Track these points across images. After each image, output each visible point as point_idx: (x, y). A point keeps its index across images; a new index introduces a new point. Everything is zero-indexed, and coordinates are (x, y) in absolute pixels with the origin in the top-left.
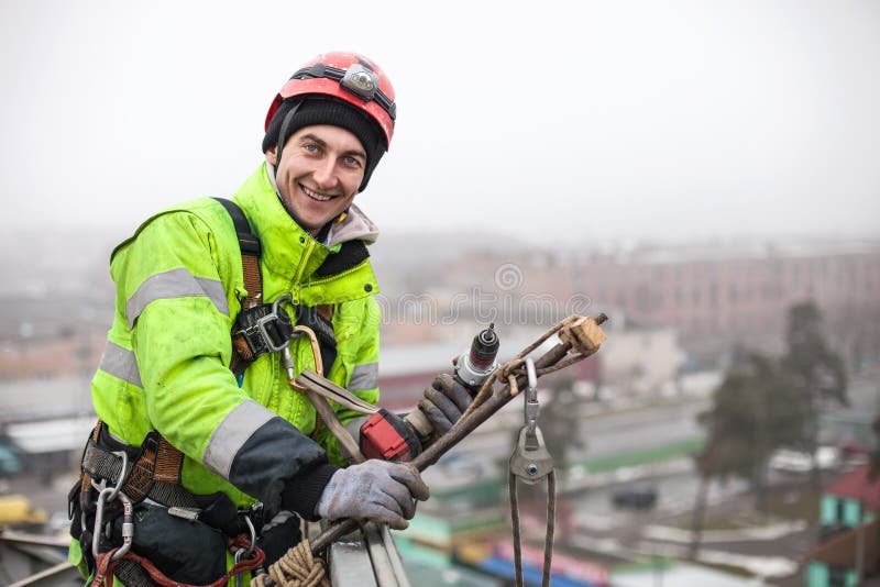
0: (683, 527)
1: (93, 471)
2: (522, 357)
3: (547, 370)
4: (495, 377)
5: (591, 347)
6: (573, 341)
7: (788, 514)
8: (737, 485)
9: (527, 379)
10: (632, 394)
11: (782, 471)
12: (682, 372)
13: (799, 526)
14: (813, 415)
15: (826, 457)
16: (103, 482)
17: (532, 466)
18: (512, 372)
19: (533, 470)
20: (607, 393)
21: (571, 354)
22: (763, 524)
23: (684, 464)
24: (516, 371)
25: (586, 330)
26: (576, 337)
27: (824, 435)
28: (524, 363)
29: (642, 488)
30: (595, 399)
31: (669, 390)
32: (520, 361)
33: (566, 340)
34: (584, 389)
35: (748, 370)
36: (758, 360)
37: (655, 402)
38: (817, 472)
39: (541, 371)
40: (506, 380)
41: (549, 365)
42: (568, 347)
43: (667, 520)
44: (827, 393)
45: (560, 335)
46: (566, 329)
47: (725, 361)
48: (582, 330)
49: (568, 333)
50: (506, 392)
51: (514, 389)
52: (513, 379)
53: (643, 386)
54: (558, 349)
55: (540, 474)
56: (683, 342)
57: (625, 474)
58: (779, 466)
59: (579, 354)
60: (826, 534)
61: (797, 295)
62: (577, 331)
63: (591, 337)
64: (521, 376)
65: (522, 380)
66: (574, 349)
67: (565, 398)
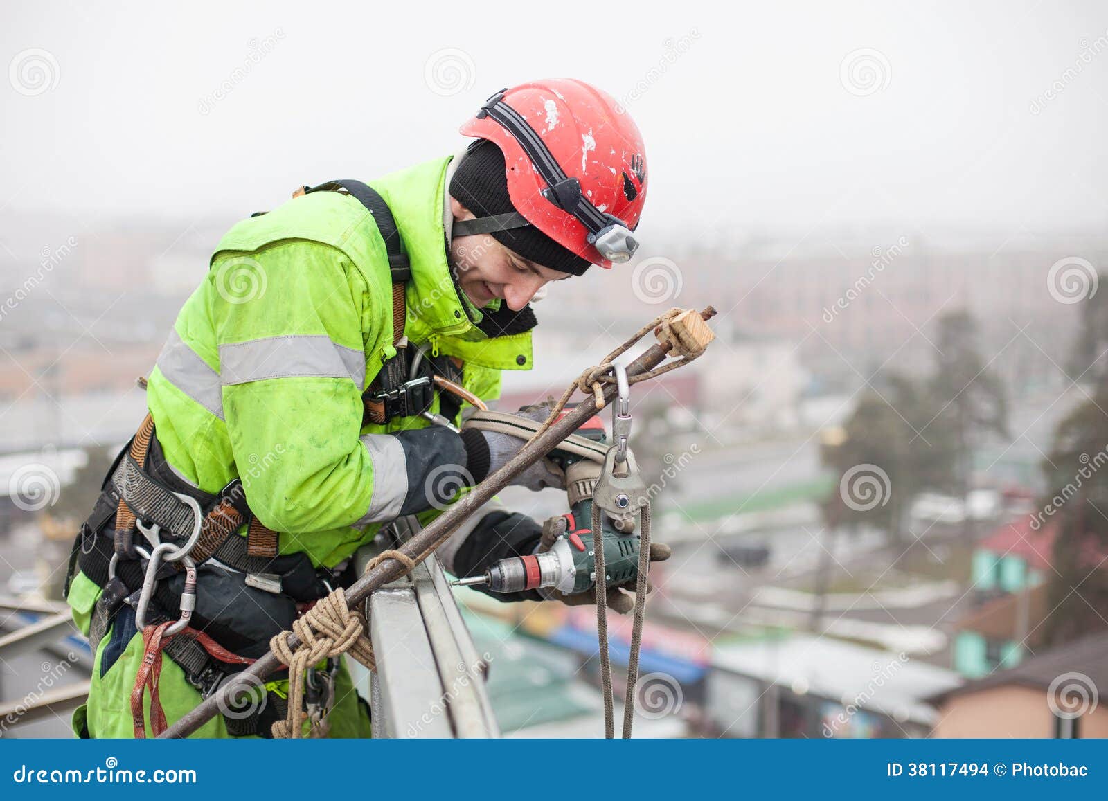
0: (803, 589)
1: (143, 511)
2: (611, 360)
3: (641, 376)
4: (576, 386)
5: (695, 347)
6: (673, 340)
7: (934, 574)
8: (870, 538)
9: (617, 388)
10: (740, 424)
11: (927, 522)
12: (804, 396)
13: (946, 589)
14: (965, 451)
15: (982, 504)
16: (155, 528)
17: (622, 497)
18: (597, 379)
19: (624, 502)
20: (710, 423)
21: (669, 359)
22: (902, 586)
23: (806, 512)
24: (602, 378)
25: (690, 327)
26: (677, 335)
27: (980, 475)
28: (612, 369)
29: (752, 542)
30: (695, 430)
31: (787, 419)
32: (607, 365)
33: (664, 339)
34: (681, 416)
35: (886, 396)
36: (898, 383)
37: (771, 435)
38: (970, 524)
39: (633, 378)
40: (590, 390)
41: (643, 371)
42: (668, 348)
43: (784, 582)
44: (983, 423)
45: (656, 334)
46: (665, 325)
47: (859, 384)
48: (685, 327)
49: (667, 331)
50: (589, 404)
51: (600, 401)
52: (598, 388)
53: (754, 413)
54: (656, 350)
55: (632, 507)
56: (804, 359)
57: (732, 524)
58: (924, 516)
59: (682, 357)
60: (980, 600)
61: (948, 302)
62: (678, 328)
63: (696, 335)
64: (609, 384)
65: (609, 389)
66: (674, 351)
67: (657, 428)
